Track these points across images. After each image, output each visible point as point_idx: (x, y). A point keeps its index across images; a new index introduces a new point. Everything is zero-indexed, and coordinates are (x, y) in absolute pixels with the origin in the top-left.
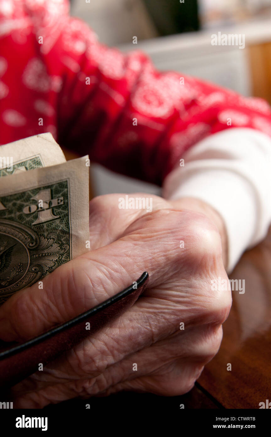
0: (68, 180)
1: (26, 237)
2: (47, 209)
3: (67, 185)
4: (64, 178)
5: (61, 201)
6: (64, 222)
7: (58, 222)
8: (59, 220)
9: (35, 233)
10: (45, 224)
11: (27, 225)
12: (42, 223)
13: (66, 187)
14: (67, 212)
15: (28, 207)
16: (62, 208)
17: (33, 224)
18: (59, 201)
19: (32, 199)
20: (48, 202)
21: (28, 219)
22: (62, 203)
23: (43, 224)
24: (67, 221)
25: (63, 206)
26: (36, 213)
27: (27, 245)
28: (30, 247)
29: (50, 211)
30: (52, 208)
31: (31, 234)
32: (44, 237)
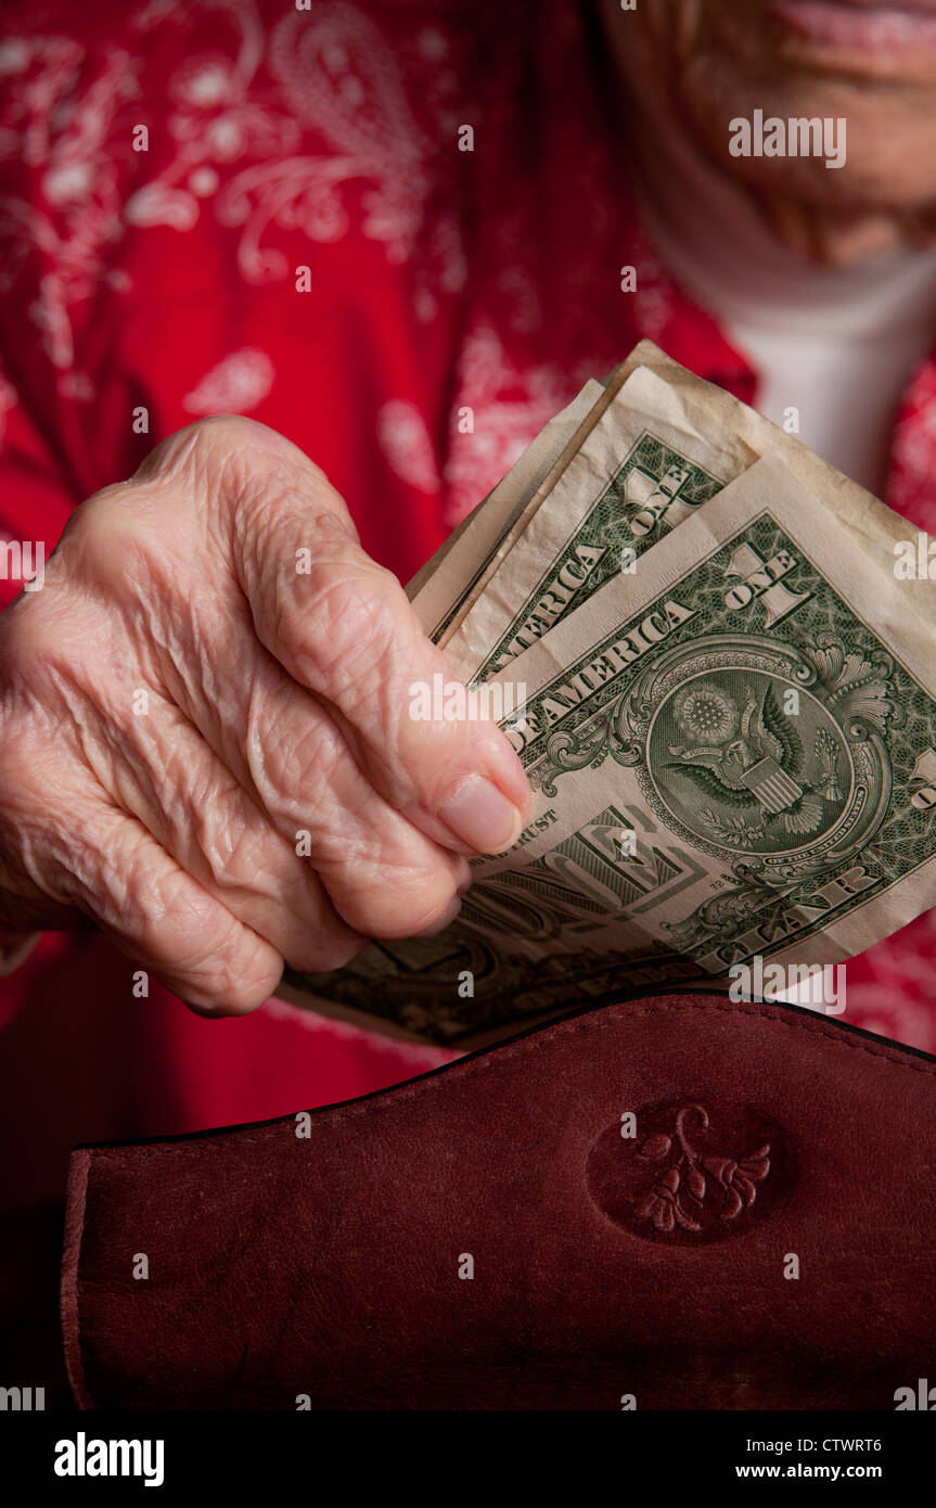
0: (767, 511)
1: (777, 660)
2: (772, 585)
3: (773, 523)
4: (757, 510)
5: (787, 559)
6: (829, 603)
7: (814, 605)
8: (814, 600)
9: (787, 645)
10: (791, 619)
11: (757, 632)
12: (784, 618)
13: (775, 526)
14: (818, 578)
15: (730, 594)
16: (799, 572)
17: (767, 625)
18: (784, 561)
19: (726, 574)
20: (763, 570)
21: (749, 620)
22: (792, 563)
23: (787, 620)
24: (834, 598)
25: (800, 567)
26: (756, 600)
27: (794, 678)
28: (804, 681)
29: (779, 587)
30: (780, 579)
31: (781, 650)
32: (810, 647)
